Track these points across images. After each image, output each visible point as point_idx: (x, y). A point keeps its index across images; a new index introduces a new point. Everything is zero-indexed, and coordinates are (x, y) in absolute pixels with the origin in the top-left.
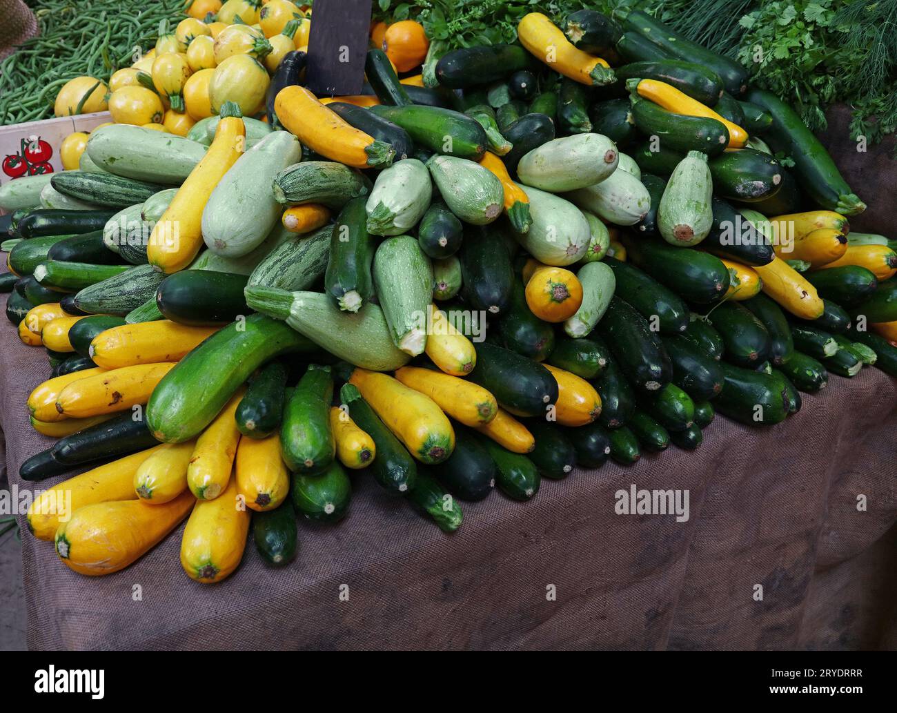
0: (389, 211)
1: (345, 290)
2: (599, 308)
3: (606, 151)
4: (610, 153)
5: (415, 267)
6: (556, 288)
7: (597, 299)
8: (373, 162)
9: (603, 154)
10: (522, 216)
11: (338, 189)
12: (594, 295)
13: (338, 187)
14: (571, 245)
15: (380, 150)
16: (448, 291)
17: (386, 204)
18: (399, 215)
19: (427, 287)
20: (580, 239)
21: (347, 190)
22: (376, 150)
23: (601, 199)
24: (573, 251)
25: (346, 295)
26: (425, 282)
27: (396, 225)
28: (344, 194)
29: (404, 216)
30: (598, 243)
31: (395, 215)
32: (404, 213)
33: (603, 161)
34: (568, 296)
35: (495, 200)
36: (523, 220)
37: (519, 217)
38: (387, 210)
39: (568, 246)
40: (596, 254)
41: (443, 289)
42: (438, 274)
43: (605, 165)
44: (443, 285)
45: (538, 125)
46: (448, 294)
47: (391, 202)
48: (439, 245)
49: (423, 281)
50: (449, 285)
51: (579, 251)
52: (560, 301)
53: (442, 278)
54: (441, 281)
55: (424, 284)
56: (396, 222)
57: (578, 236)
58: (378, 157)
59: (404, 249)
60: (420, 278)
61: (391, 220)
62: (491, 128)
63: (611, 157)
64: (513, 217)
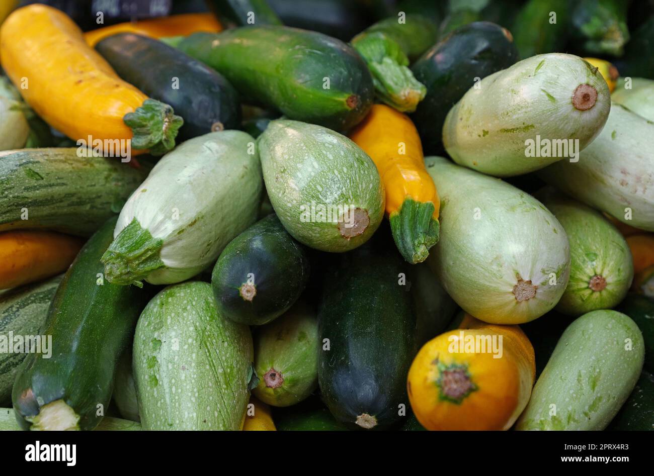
0: (150, 237)
1: (41, 402)
2: (592, 407)
3: (574, 88)
4: (584, 90)
5: (203, 344)
6: (446, 373)
7: (586, 388)
8: (142, 142)
9: (569, 94)
10: (413, 228)
11: (74, 199)
12: (579, 381)
13: (73, 195)
14: (520, 280)
15: (152, 118)
16: (285, 387)
17: (145, 224)
18: (169, 244)
19: (227, 384)
20: (539, 267)
21: (99, 201)
22: (145, 120)
23: (602, 182)
24: (528, 293)
25: (43, 411)
26: (225, 373)
27: (167, 262)
28: (92, 207)
29: (180, 244)
30: (598, 271)
31: (160, 245)
32: (180, 239)
33: (571, 107)
34: (472, 390)
35: (357, 201)
36: (415, 236)
37: (408, 232)
38: (147, 236)
39: (515, 282)
40: (597, 294)
41: (273, 383)
42: (264, 354)
43: (576, 115)
44: (273, 376)
45: (482, 45)
46: (288, 393)
47: (154, 219)
48: (241, 298)
49: (220, 371)
50: (287, 375)
51: (539, 291)
52: (457, 400)
53: (272, 362)
54: (269, 369)
55: (222, 379)
56: (166, 257)
57: (534, 262)
58: (148, 133)
59: (185, 309)
60: (212, 366)
61: (156, 252)
62: (387, 60)
63: (586, 97)
64: (398, 232)
